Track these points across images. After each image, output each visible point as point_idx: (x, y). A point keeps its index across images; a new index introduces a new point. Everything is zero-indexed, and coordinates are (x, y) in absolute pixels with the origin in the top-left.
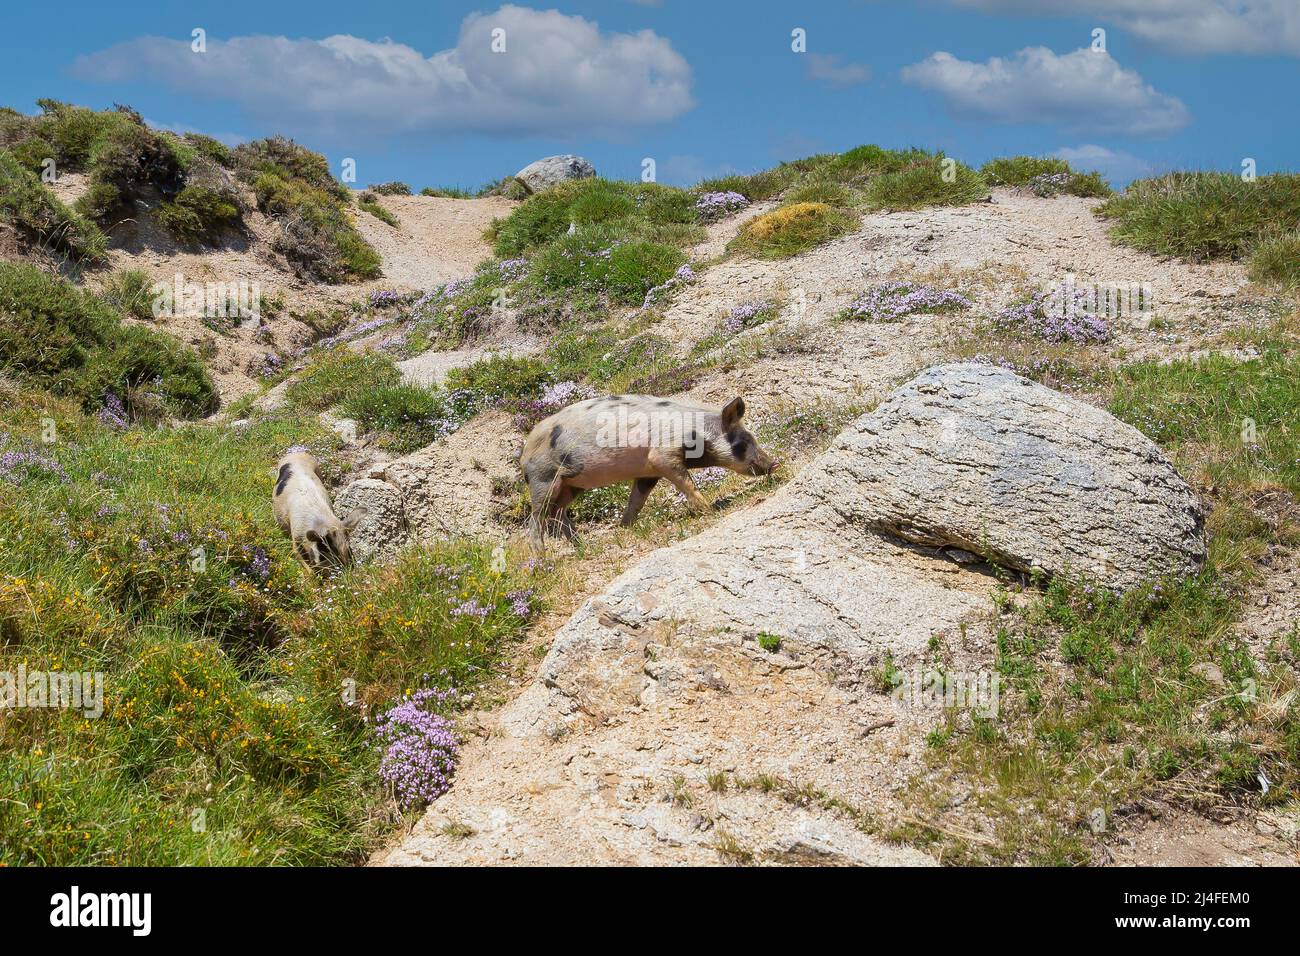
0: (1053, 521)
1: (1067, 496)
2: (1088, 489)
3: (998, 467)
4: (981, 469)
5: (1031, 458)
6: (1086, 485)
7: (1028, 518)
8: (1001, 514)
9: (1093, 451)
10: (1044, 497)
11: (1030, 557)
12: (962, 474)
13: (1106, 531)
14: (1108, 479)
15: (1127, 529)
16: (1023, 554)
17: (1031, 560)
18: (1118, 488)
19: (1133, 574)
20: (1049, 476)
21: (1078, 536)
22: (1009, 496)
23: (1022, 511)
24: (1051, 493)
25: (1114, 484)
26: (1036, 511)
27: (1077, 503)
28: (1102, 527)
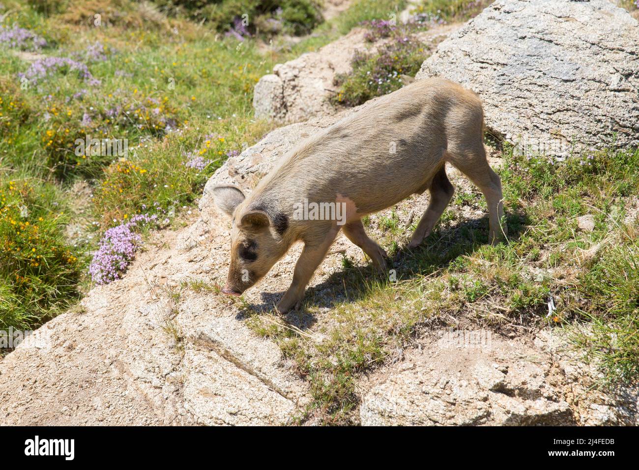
0: (531, 105)
1: (547, 86)
2: (566, 81)
3: (506, 65)
4: (495, 67)
5: (533, 58)
6: (565, 78)
7: (514, 103)
8: (497, 99)
9: (588, 51)
10: (530, 87)
11: (505, 133)
12: (482, 70)
13: (570, 113)
14: (586, 74)
15: (587, 111)
16: (501, 130)
17: (506, 135)
18: (594, 80)
19: (580, 146)
20: (540, 71)
21: (545, 117)
22: (505, 87)
23: (511, 97)
24: (536, 84)
25: (590, 77)
26: (521, 97)
27: (553, 92)
28: (567, 110)
